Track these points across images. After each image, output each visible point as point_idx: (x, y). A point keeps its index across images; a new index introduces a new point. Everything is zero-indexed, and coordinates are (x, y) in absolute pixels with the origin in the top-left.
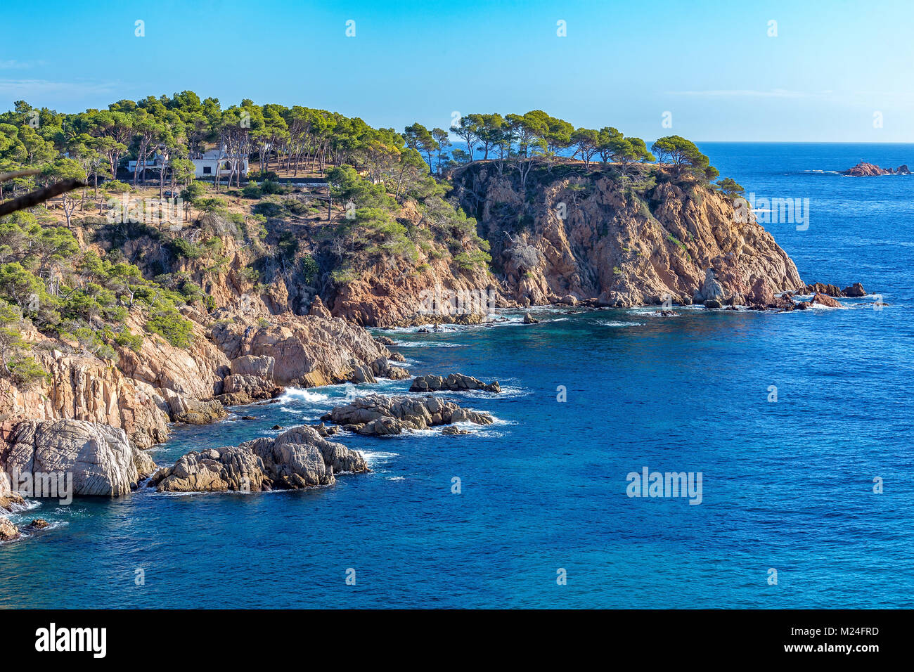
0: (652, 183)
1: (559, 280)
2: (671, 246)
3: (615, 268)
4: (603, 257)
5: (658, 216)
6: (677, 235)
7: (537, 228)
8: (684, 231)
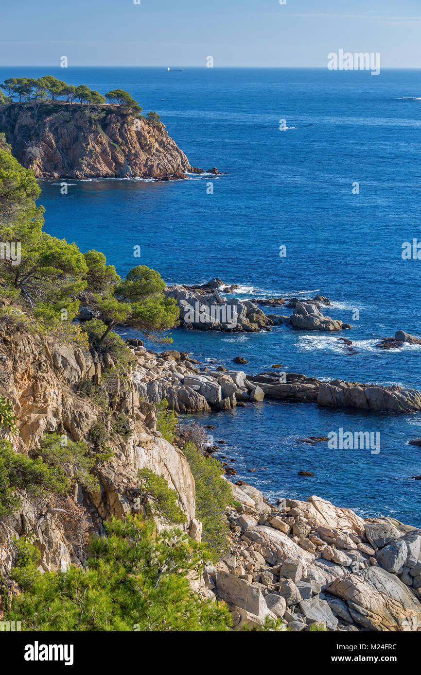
0: (103, 115)
1: (51, 165)
2: (112, 147)
3: (80, 159)
4: (75, 153)
5: (107, 132)
6: (116, 142)
7: (41, 138)
8: (120, 140)
